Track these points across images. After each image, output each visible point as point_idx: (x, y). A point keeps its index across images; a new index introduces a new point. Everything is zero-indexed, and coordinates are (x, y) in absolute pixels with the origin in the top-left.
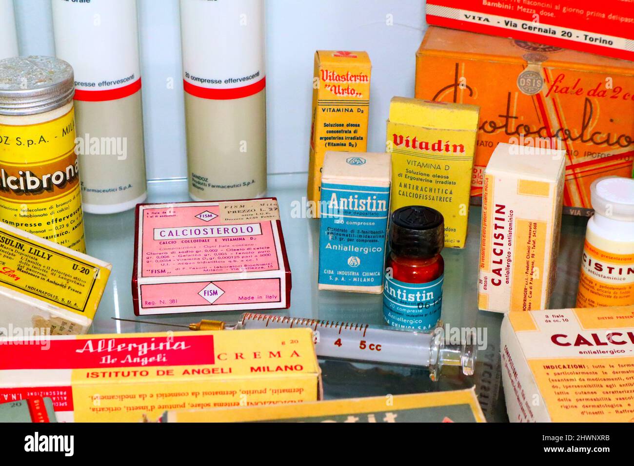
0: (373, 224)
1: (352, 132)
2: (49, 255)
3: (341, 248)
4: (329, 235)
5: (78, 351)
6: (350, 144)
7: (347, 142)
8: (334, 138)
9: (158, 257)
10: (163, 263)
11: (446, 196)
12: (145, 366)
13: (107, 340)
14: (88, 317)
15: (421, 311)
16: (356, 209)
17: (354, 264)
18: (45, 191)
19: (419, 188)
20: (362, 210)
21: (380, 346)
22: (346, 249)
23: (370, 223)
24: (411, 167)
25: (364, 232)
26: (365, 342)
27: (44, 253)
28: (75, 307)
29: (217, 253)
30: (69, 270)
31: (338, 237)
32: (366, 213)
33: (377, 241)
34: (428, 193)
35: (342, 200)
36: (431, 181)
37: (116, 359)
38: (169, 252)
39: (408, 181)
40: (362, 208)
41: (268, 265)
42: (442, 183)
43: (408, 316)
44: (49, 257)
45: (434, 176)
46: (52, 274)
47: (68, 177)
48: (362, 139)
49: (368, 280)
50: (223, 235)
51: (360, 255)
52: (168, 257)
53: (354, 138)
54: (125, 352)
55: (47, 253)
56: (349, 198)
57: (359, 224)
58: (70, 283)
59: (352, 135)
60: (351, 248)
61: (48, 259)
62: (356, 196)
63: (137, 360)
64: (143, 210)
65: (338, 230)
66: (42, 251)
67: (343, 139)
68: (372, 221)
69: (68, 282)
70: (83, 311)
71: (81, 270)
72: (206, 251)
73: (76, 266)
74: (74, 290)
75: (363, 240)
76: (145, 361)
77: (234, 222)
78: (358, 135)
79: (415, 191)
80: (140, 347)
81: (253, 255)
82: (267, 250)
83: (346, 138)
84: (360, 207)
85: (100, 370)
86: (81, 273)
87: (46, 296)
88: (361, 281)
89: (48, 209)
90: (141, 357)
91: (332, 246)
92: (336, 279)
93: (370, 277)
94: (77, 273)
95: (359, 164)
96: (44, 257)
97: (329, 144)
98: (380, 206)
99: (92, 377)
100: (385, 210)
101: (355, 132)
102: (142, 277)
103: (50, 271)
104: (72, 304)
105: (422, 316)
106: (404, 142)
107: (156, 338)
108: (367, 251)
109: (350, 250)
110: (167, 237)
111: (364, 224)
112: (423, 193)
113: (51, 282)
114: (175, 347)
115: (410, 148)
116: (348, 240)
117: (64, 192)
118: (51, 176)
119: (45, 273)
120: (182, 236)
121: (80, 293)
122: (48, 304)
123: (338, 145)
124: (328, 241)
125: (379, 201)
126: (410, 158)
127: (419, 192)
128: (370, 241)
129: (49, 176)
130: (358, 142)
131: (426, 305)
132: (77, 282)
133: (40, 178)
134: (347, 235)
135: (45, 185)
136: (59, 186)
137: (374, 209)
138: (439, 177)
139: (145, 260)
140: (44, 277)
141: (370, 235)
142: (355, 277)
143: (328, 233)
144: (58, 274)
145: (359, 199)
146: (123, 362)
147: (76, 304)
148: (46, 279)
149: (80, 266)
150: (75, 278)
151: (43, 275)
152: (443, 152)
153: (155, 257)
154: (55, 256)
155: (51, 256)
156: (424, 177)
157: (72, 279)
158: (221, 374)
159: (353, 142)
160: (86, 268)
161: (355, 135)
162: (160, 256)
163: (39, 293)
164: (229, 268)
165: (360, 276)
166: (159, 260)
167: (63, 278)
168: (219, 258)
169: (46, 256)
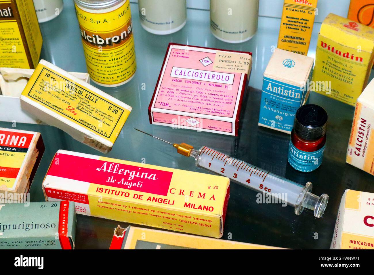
0: (292, 103)
1: (304, 23)
2: (96, 99)
3: (272, 110)
4: (266, 102)
5: (98, 169)
6: (302, 30)
7: (300, 28)
8: (292, 25)
9: (168, 92)
10: (169, 97)
11: (349, 80)
12: (129, 189)
13: (115, 164)
14: (111, 142)
15: (306, 164)
16: (282, 94)
17: (279, 119)
18: (108, 46)
19: (334, 73)
20: (286, 95)
21: (271, 190)
22: (275, 111)
23: (290, 102)
24: (330, 61)
25: (286, 106)
26: (263, 185)
27: (94, 98)
28: (105, 135)
29: (202, 95)
30: (106, 111)
31: (271, 104)
32: (288, 97)
33: (293, 111)
34: (338, 76)
35: (274, 88)
36: (341, 71)
37: (115, 180)
38: (175, 88)
39: (328, 67)
40: (286, 94)
41: (227, 112)
42: (347, 74)
43: (299, 164)
44: (96, 101)
45: (343, 69)
46: (96, 112)
47: (122, 38)
48: (309, 28)
49: (287, 128)
50: (211, 80)
51: (283, 116)
52: (173, 93)
53: (304, 27)
54: (122, 176)
55: (95, 98)
56: (279, 88)
57: (283, 101)
58: (105, 119)
59: (303, 25)
60: (278, 111)
61: (95, 102)
62: (283, 88)
63: (126, 183)
64: (172, 49)
65: (271, 101)
66: (93, 96)
67: (297, 26)
68: (291, 102)
69: (104, 118)
70: (109, 138)
71: (113, 110)
72: (196, 92)
73: (110, 108)
74: (106, 124)
75: (285, 109)
76: (130, 185)
77: (220, 70)
78: (306, 25)
79: (331, 73)
80: (131, 173)
81: (222, 101)
82: (231, 98)
83: (300, 26)
84: (285, 94)
85: (104, 187)
86: (113, 112)
87: (90, 126)
88: (283, 127)
89: (109, 54)
90: (130, 182)
91: (267, 107)
92: (269, 123)
93: (288, 127)
94: (110, 113)
95: (290, 66)
96: (93, 100)
97: (288, 27)
98: (296, 95)
99: (99, 191)
100: (299, 98)
101: (305, 24)
102: (154, 107)
103: (95, 110)
104: (104, 133)
105: (307, 166)
106: (327, 47)
107: (141, 168)
108: (287, 115)
109: (277, 112)
110: (178, 76)
111: (287, 102)
112: (335, 75)
113: (94, 117)
114: (149, 178)
115: (330, 51)
116: (277, 107)
117: (120, 45)
118: (111, 38)
119: (91, 112)
120: (187, 77)
121: (110, 126)
122: (90, 132)
123: (294, 29)
124: (265, 105)
125: (296, 93)
126: (330, 56)
127: (333, 74)
128: (289, 111)
129: (110, 38)
130: (307, 29)
131: (310, 161)
132: (109, 118)
133: (105, 39)
134: (276, 105)
135: (107, 43)
136: (116, 43)
137: (293, 96)
138: (346, 70)
139: (160, 93)
140: (91, 114)
141: (289, 108)
142: (279, 125)
143: (265, 101)
144: (99, 112)
145: (284, 89)
146: (118, 183)
147: (106, 133)
148: (92, 115)
149: (113, 108)
150: (108, 116)
151: (90, 112)
152: (350, 59)
153: (166, 91)
154: (99, 101)
155: (98, 100)
156: (337, 68)
157: (107, 116)
158: (167, 204)
159: (304, 29)
160: (116, 109)
161: (305, 25)
162: (170, 91)
163: (86, 124)
164: (205, 110)
165: (282, 125)
166: (168, 94)
167: (101, 115)
168: (202, 100)
169: (94, 100)
